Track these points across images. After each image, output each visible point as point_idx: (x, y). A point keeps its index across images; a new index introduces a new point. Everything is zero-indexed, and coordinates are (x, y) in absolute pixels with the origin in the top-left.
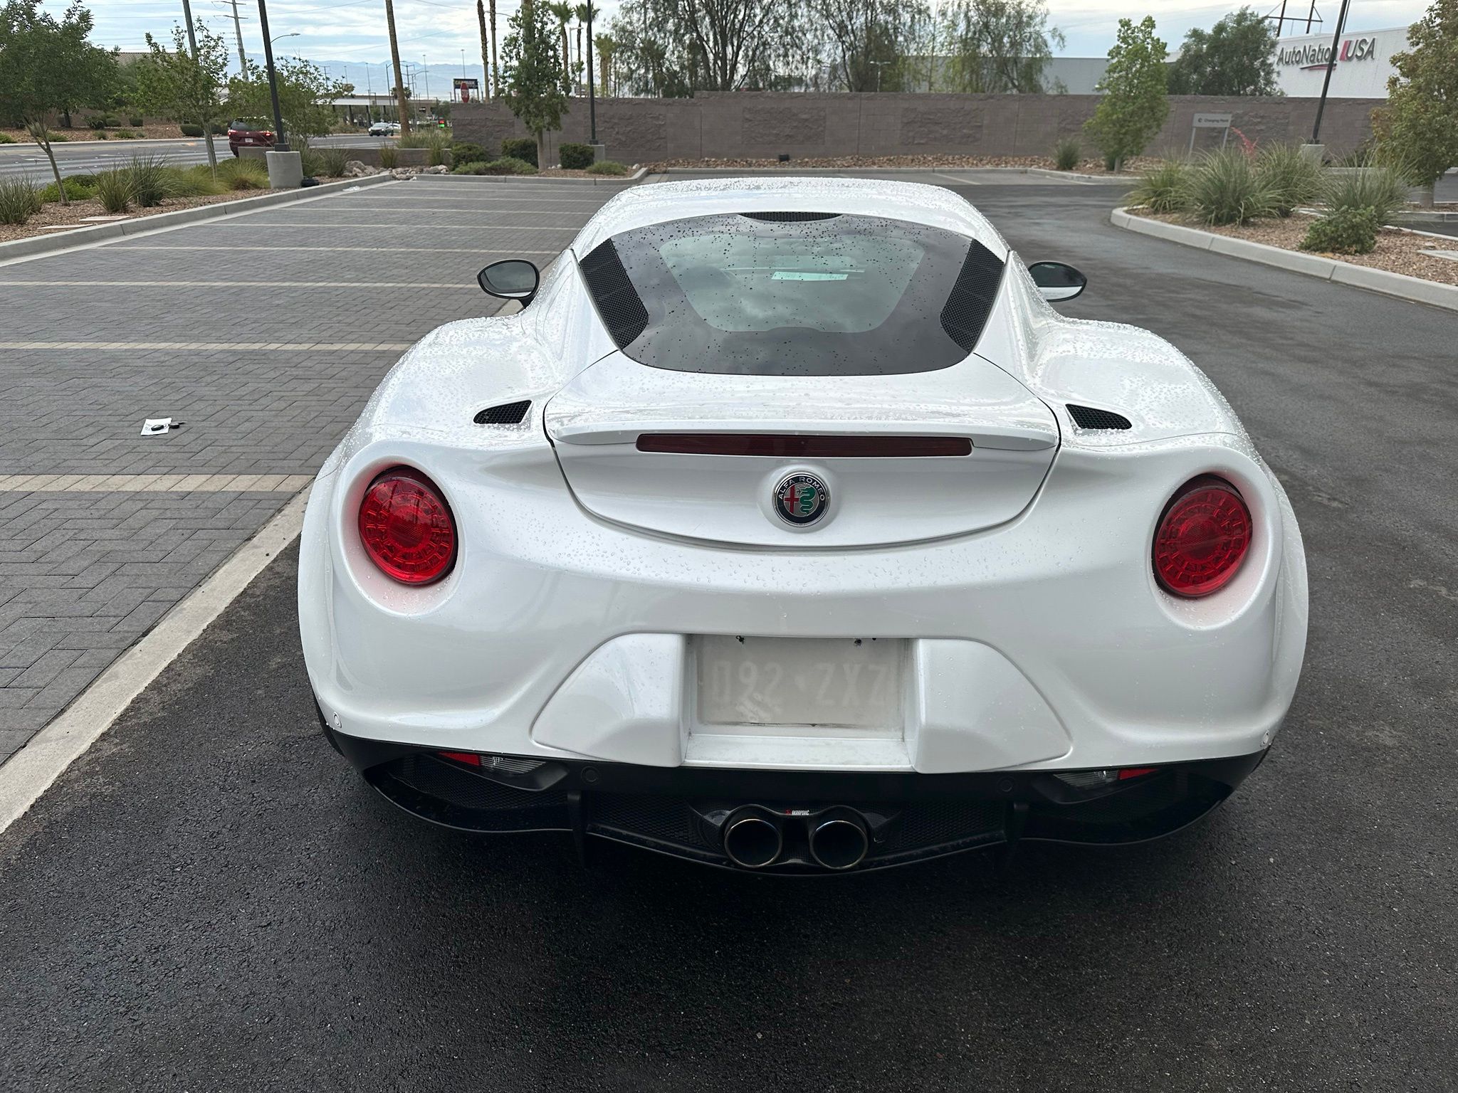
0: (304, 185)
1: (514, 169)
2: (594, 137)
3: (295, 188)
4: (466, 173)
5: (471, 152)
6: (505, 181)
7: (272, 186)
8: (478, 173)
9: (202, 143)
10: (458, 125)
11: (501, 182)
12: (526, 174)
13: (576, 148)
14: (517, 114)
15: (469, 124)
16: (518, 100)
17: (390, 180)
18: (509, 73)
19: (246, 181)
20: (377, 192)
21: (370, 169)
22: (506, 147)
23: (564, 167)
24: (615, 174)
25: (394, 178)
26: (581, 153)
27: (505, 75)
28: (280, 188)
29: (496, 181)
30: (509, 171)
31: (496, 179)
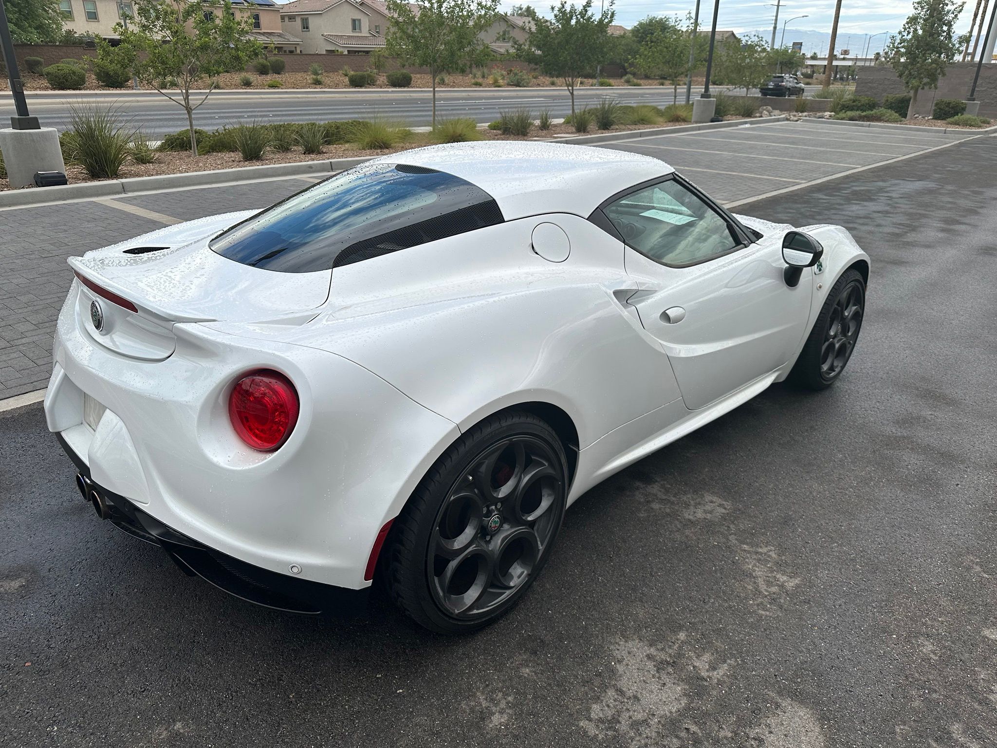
0: (712, 121)
1: (882, 118)
2: (972, 95)
3: (706, 123)
4: (842, 119)
5: (854, 104)
6: (869, 126)
7: (693, 121)
8: (851, 119)
9: (670, 91)
10: (859, 83)
11: (866, 127)
12: (891, 122)
13: (949, 103)
14: (900, 76)
15: (870, 82)
16: (905, 65)
17: (783, 121)
18: (902, 44)
19: (679, 117)
20: (760, 129)
21: (777, 112)
22: (887, 100)
23: (935, 118)
24: (971, 126)
25: (787, 120)
26: (952, 108)
27: (899, 46)
28: (696, 122)
29: (862, 126)
30: (878, 119)
31: (863, 124)
